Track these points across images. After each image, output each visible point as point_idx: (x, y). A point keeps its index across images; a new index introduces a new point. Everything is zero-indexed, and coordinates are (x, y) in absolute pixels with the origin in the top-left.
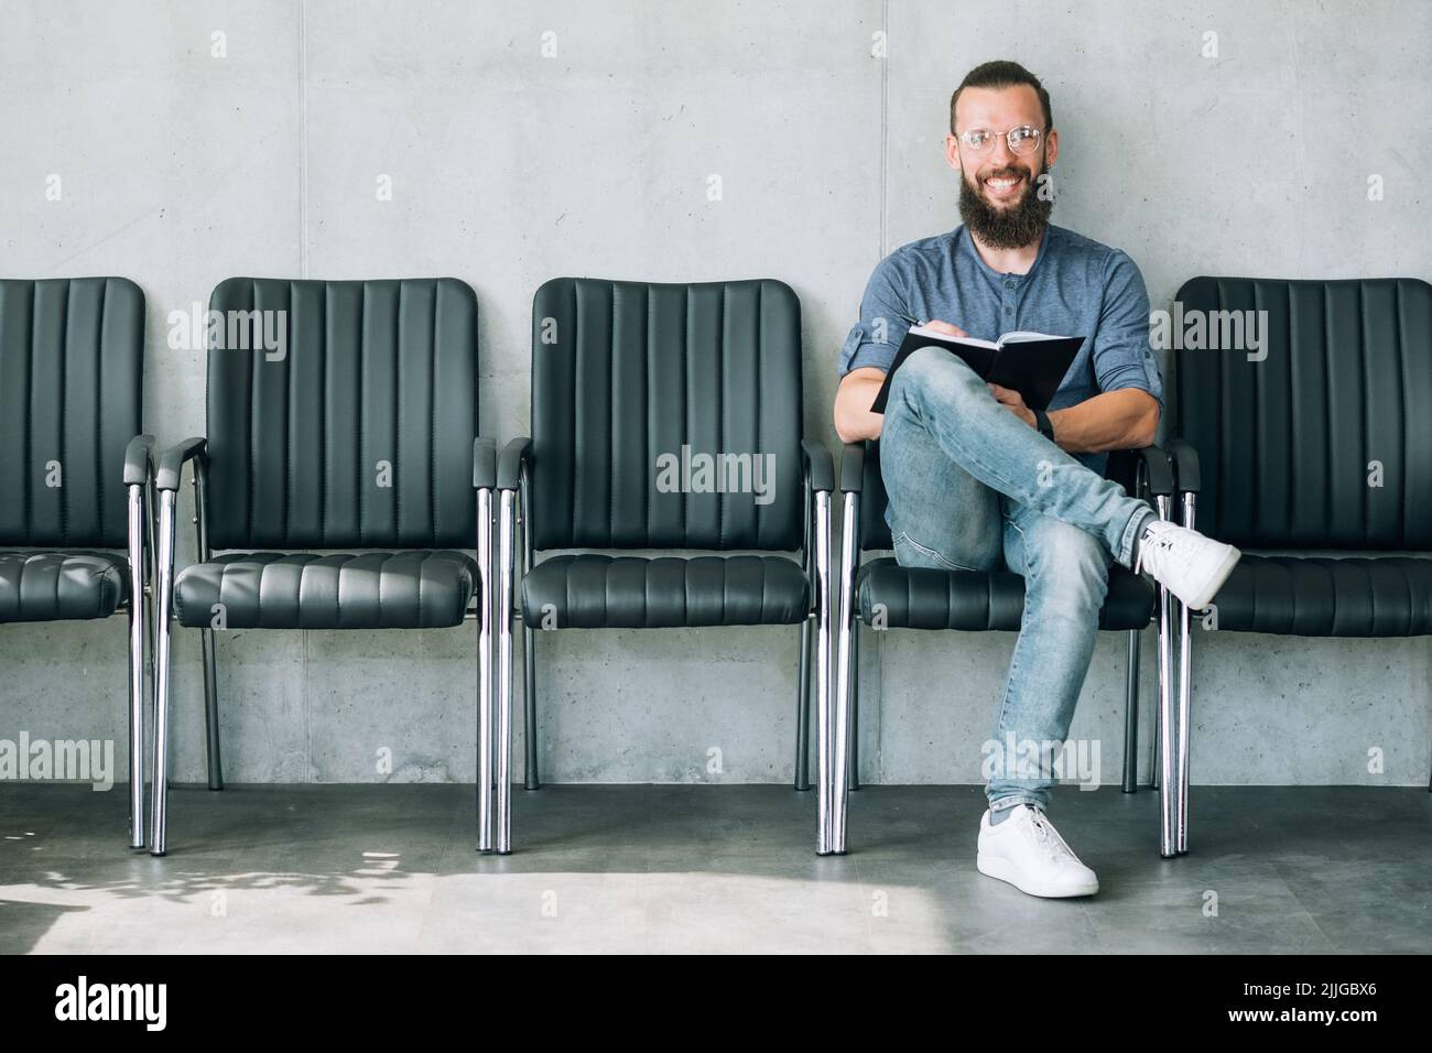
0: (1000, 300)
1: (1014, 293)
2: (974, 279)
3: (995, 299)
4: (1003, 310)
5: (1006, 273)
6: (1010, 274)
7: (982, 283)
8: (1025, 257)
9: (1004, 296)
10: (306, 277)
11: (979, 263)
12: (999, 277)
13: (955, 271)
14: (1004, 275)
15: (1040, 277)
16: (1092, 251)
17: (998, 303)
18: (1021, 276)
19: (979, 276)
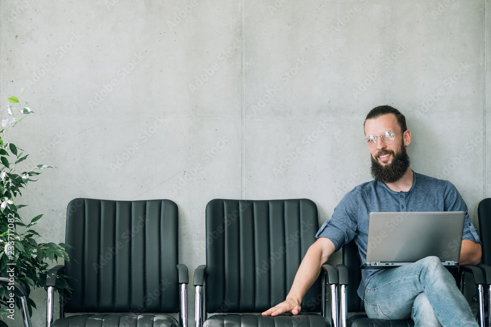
0: (399, 203)
1: (404, 199)
2: (385, 196)
3: (396, 203)
4: (400, 207)
5: (399, 191)
6: (401, 191)
7: (389, 197)
8: (407, 185)
9: (400, 201)
10: (244, 199)
11: (387, 189)
12: (397, 193)
13: (377, 194)
14: (398, 192)
15: (415, 193)
16: (436, 182)
17: (398, 204)
18: (406, 192)
19: (388, 194)
